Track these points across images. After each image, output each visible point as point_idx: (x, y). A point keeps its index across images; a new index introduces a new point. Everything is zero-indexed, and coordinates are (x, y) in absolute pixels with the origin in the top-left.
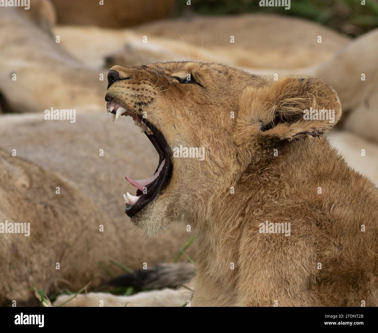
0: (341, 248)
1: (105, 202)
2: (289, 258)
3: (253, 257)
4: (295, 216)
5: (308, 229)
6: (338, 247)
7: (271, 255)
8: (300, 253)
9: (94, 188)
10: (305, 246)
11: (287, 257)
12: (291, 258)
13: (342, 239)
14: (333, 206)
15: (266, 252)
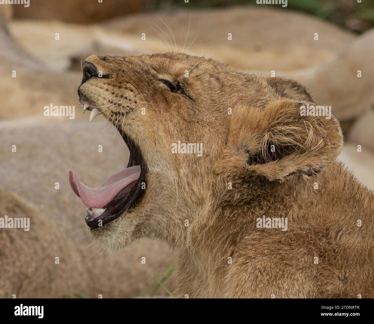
0: (345, 282)
1: (70, 226)
2: (284, 293)
3: (242, 290)
4: (296, 244)
5: (310, 260)
6: (343, 280)
7: (263, 289)
8: (297, 287)
9: (56, 211)
10: (303, 280)
11: (282, 293)
12: (286, 293)
13: (347, 271)
14: (340, 233)
15: (257, 286)
